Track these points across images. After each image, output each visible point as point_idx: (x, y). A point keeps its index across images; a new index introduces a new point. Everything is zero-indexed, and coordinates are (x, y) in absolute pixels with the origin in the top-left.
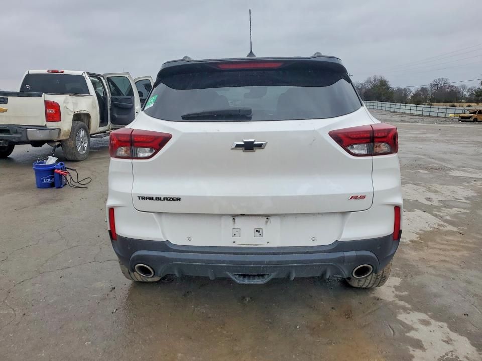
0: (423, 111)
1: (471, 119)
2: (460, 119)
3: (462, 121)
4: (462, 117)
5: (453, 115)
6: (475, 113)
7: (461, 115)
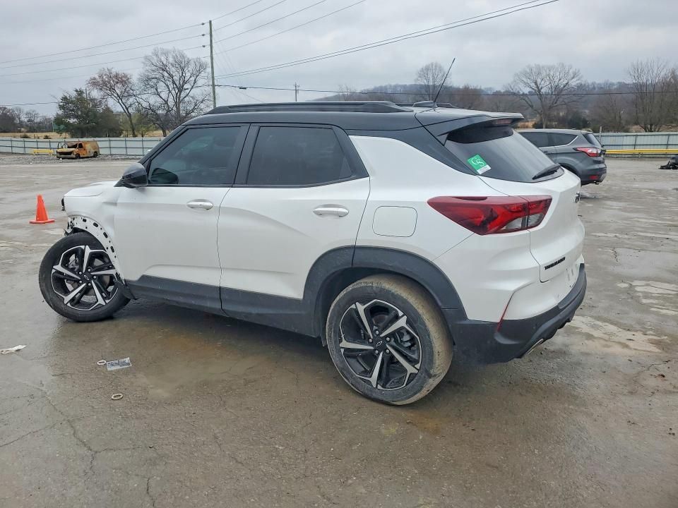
0: (25, 147)
1: (72, 156)
2: (58, 155)
3: (63, 159)
4: (61, 153)
5: (47, 151)
6: (74, 146)
7: (59, 151)
